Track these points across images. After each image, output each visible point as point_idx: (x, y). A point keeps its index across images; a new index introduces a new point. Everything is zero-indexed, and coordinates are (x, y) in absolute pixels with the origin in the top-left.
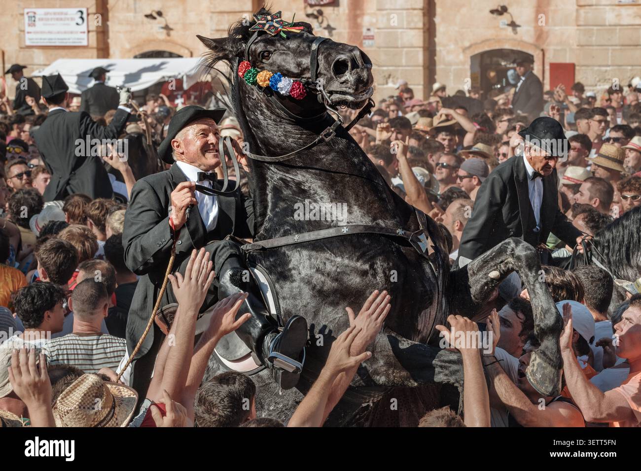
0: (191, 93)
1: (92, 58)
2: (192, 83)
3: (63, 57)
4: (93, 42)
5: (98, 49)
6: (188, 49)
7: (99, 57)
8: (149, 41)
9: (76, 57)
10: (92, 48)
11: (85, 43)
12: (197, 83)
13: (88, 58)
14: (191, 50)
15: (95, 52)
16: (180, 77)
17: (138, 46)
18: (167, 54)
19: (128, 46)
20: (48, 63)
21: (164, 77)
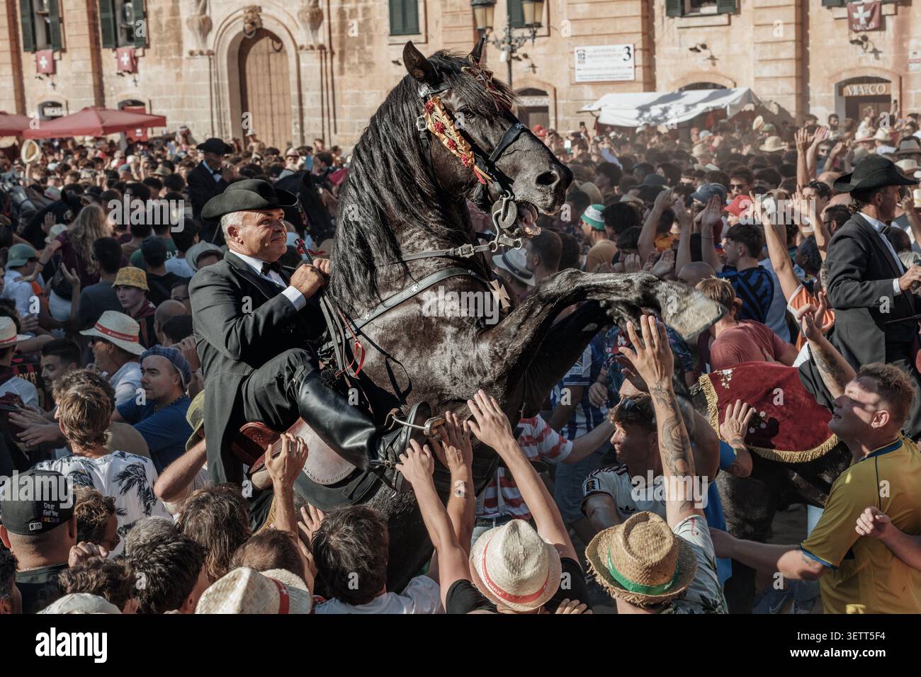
0: (735, 122)
1: (639, 91)
2: (735, 112)
3: (611, 92)
4: (640, 77)
5: (645, 83)
6: (731, 80)
7: (645, 90)
8: (694, 74)
9: (623, 91)
10: (638, 82)
11: (632, 78)
12: (741, 112)
13: (635, 91)
14: (735, 80)
15: (641, 86)
16: (723, 107)
17: (682, 79)
18: (711, 86)
19: (673, 79)
20: (596, 98)
21: (708, 108)
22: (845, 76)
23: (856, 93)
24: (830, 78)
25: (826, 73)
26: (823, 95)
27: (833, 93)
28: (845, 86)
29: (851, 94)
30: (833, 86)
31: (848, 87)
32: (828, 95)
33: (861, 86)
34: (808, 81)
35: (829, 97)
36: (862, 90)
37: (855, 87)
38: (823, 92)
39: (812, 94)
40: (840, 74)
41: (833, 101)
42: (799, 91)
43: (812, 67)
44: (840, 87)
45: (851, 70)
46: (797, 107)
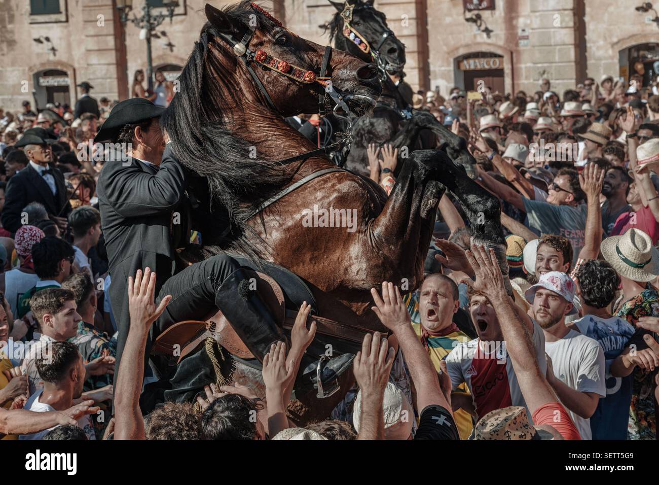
22: (462, 52)
23: (472, 67)
24: (448, 53)
25: (445, 48)
26: (443, 68)
27: (452, 68)
28: (462, 61)
29: (468, 67)
30: (452, 60)
31: (465, 62)
32: (447, 68)
33: (477, 61)
34: (428, 57)
35: (449, 71)
36: (478, 64)
37: (471, 61)
38: (442, 66)
39: (432, 68)
40: (457, 49)
41: (452, 74)
42: (421, 66)
43: (432, 43)
44: (458, 61)
45: (467, 46)
46: (420, 80)
